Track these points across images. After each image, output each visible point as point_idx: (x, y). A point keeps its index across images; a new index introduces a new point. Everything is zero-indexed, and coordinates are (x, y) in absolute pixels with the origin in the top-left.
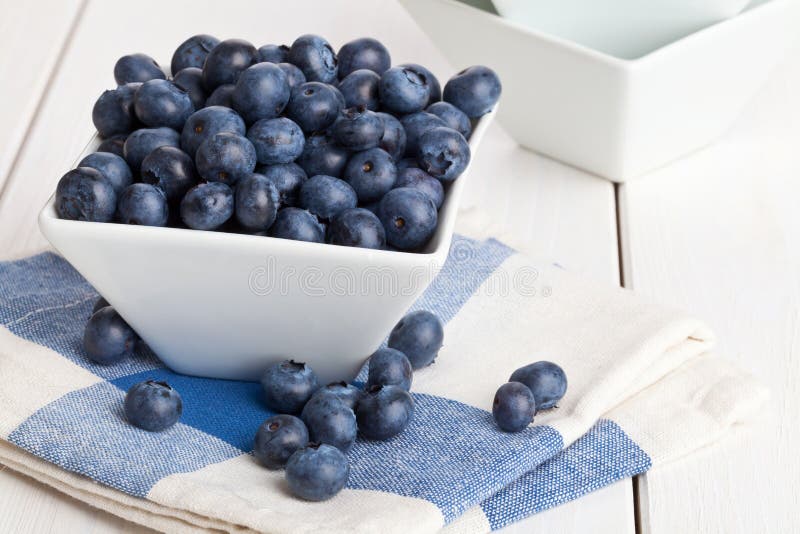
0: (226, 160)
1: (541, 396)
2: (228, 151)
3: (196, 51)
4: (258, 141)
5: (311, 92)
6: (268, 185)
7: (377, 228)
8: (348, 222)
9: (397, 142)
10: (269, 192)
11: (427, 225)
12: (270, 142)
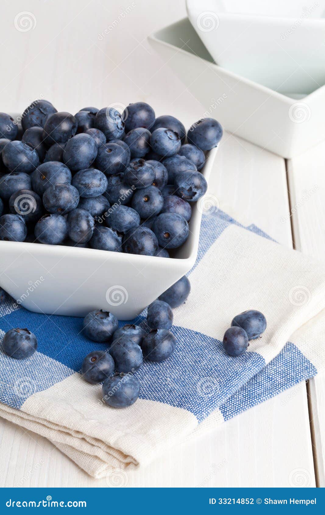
0: (62, 202)
1: (251, 333)
2: (63, 196)
3: (37, 113)
4: (80, 185)
5: (111, 150)
6: (88, 217)
7: (154, 240)
8: (136, 237)
9: (163, 179)
10: (88, 222)
11: (183, 236)
12: (87, 186)
